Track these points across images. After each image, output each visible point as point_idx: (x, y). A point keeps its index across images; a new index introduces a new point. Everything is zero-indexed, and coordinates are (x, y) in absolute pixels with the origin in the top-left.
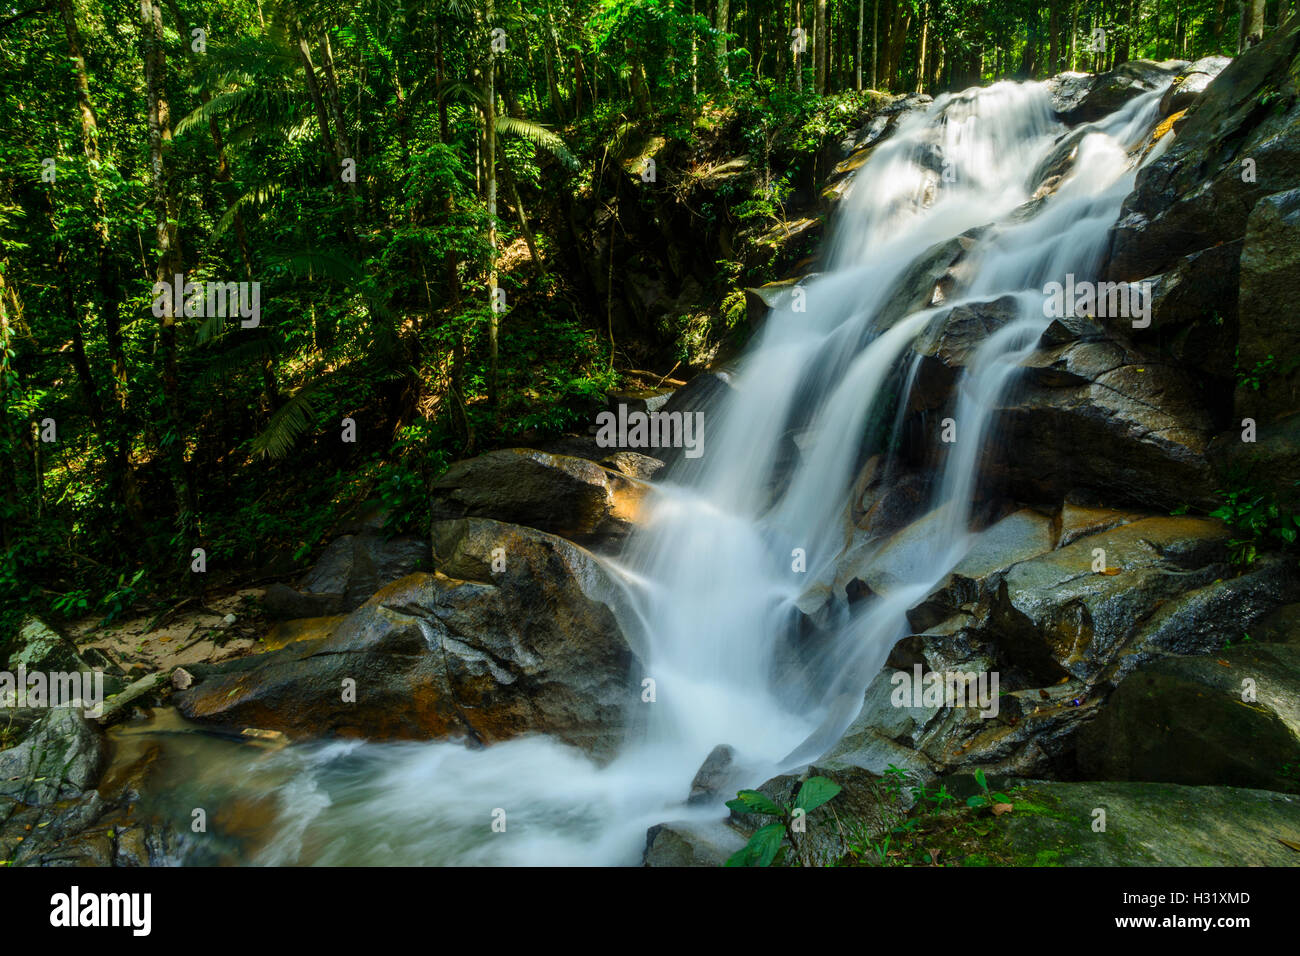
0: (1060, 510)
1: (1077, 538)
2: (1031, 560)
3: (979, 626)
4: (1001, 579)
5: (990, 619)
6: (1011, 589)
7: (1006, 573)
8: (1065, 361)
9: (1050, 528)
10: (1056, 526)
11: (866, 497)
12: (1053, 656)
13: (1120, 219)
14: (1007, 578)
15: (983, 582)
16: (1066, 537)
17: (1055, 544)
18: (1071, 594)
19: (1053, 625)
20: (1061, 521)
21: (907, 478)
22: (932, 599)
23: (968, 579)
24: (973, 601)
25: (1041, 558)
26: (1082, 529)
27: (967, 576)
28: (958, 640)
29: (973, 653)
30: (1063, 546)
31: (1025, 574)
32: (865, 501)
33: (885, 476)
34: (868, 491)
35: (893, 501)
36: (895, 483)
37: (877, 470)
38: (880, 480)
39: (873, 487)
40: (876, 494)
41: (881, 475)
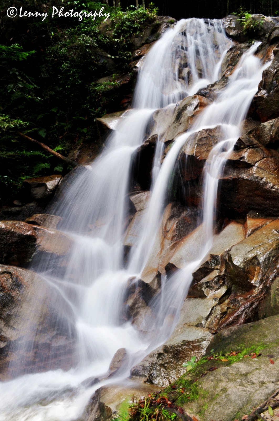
0: (246, 221)
1: (253, 232)
2: (238, 244)
3: (222, 274)
4: (228, 253)
5: (226, 270)
6: (232, 256)
7: (230, 250)
8: (243, 157)
9: (243, 229)
10: (245, 228)
11: (168, 224)
12: (249, 280)
13: (258, 92)
14: (231, 253)
15: (222, 256)
16: (249, 232)
17: (245, 235)
18: (253, 255)
19: (248, 268)
20: (247, 225)
21: (185, 213)
22: (203, 266)
23: (216, 256)
24: (219, 264)
25: (242, 242)
26: (253, 228)
27: (216, 254)
28: (215, 281)
29: (221, 285)
30: (248, 236)
31: (237, 250)
32: (167, 226)
33: (175, 212)
34: (168, 221)
35: (180, 224)
36: (180, 216)
37: (171, 210)
38: (173, 215)
39: (170, 219)
40: (172, 222)
41: (173, 212)
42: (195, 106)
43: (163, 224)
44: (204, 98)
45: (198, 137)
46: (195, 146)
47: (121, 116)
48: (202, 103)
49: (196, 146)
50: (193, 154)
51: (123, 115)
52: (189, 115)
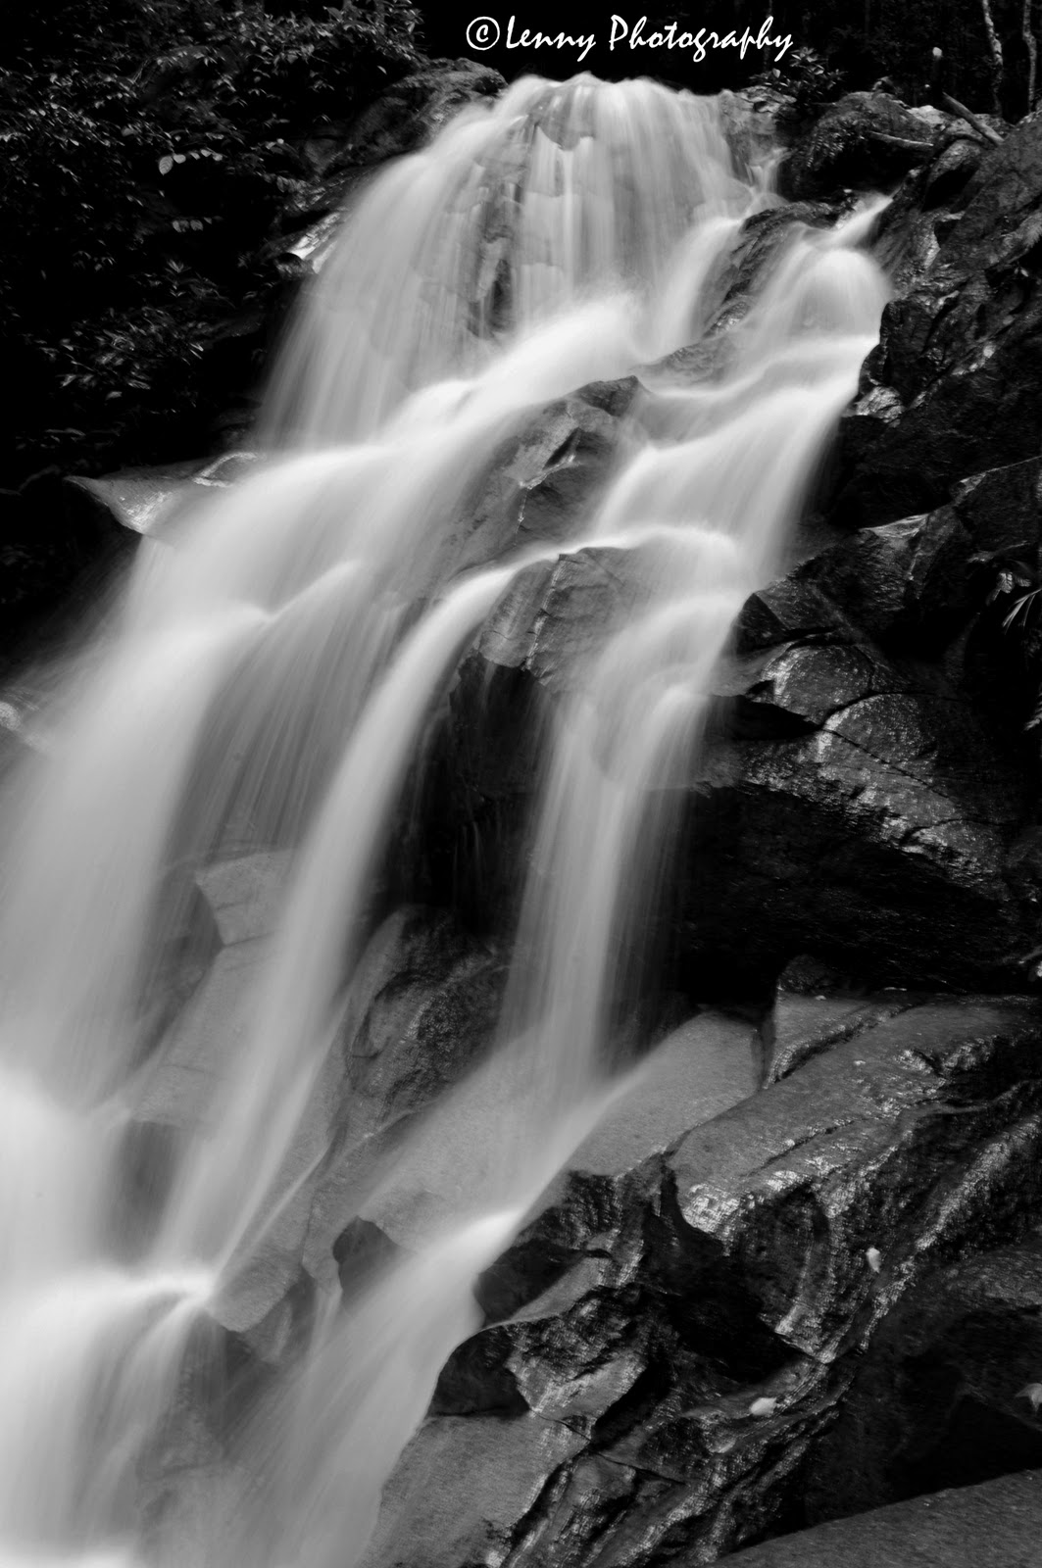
0: (768, 1006)
1: (802, 1058)
2: (719, 1118)
3: (622, 1280)
4: (664, 1169)
5: (643, 1263)
6: (680, 1182)
7: (670, 1154)
8: (769, 685)
9: (753, 1043)
10: (765, 1041)
11: (379, 1017)
12: (764, 1317)
13: (858, 398)
14: (673, 1164)
15: (629, 1182)
16: (782, 1060)
17: (763, 1076)
18: (793, 1177)
19: (760, 1249)
20: (773, 1027)
21: (470, 964)
22: (527, 1239)
23: (599, 1179)
24: (609, 1227)
25: (737, 1112)
26: (804, 1042)
27: (597, 1171)
28: (581, 1321)
29: (613, 1345)
30: (777, 1080)
31: (708, 1148)
32: (375, 1027)
33: (419, 960)
34: (381, 1002)
35: (439, 1020)
36: (443, 978)
37: (401, 947)
38: (410, 972)
39: (392, 990)
40: (400, 1006)
41: (411, 960)
42: (554, 447)
43: (351, 1018)
44: (602, 412)
45: (553, 583)
46: (533, 624)
47: (199, 481)
48: (589, 434)
49: (539, 625)
50: (524, 663)
51: (206, 473)
52: (522, 484)
